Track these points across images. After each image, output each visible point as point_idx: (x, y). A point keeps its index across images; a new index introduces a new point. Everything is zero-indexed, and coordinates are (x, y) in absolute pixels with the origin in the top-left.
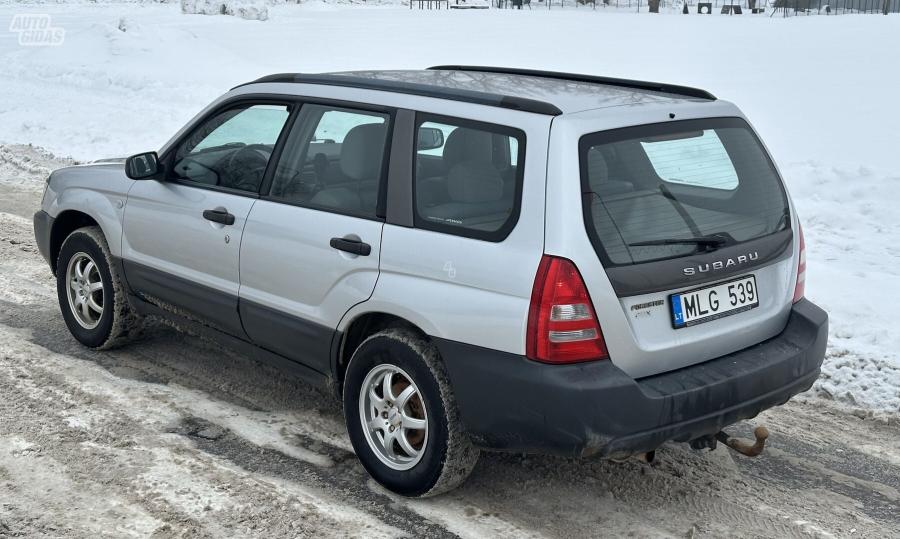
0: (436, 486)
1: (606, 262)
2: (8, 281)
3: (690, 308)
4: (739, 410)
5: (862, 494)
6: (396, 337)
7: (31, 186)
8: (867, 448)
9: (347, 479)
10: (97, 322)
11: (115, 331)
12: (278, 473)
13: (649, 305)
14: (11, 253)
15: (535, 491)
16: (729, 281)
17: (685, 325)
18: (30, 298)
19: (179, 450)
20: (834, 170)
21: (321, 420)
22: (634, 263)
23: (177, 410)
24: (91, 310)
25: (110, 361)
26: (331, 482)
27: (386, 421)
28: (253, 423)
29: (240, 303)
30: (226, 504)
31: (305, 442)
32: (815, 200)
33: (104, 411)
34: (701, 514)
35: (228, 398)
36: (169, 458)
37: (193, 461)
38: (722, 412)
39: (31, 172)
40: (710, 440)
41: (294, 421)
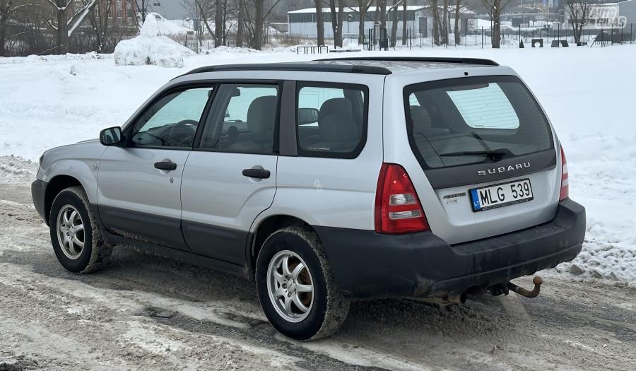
0: (321, 329)
1: (425, 167)
2: (10, 239)
3: (484, 198)
4: (522, 266)
5: (616, 329)
6: (290, 231)
7: (16, 182)
8: (623, 305)
9: (261, 334)
10: (80, 254)
11: (93, 258)
12: (213, 333)
13: (456, 196)
14: (10, 222)
15: (390, 334)
16: (511, 182)
17: (481, 210)
18: (28, 247)
19: (145, 321)
20: (617, 139)
21: (241, 304)
22: (445, 167)
23: (141, 303)
24: (75, 245)
25: (90, 280)
26: (250, 336)
27: (286, 290)
28: (193, 308)
29: (182, 223)
30: (180, 347)
31: (231, 317)
32: (602, 160)
33: (91, 305)
34: (501, 340)
35: (176, 295)
36: (139, 325)
37: (156, 327)
38: (510, 267)
39: (15, 173)
40: (504, 288)
41: (222, 305)
